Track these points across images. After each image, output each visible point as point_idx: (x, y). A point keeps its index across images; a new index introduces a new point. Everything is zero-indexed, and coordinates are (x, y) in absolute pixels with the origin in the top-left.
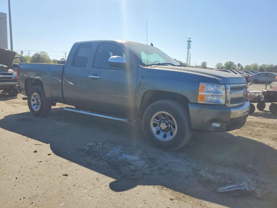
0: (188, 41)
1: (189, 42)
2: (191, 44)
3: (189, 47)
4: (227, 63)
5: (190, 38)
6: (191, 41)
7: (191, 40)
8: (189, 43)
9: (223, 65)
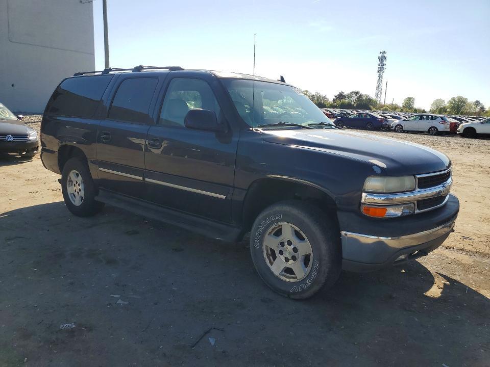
0: (379, 58)
1: (382, 59)
2: (384, 62)
3: (381, 69)
4: (454, 99)
5: (384, 52)
6: (385, 58)
7: (385, 55)
8: (382, 61)
9: (446, 103)
